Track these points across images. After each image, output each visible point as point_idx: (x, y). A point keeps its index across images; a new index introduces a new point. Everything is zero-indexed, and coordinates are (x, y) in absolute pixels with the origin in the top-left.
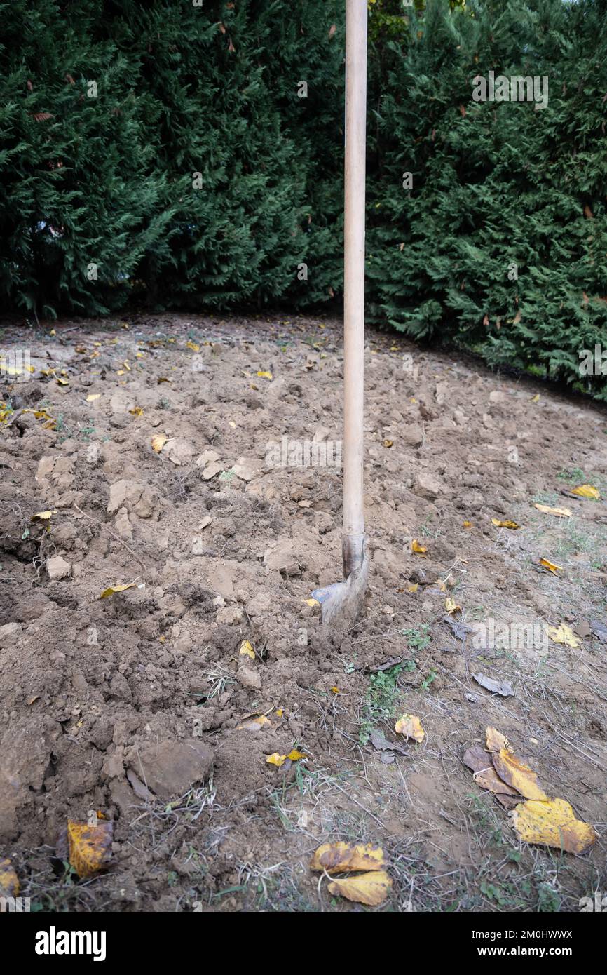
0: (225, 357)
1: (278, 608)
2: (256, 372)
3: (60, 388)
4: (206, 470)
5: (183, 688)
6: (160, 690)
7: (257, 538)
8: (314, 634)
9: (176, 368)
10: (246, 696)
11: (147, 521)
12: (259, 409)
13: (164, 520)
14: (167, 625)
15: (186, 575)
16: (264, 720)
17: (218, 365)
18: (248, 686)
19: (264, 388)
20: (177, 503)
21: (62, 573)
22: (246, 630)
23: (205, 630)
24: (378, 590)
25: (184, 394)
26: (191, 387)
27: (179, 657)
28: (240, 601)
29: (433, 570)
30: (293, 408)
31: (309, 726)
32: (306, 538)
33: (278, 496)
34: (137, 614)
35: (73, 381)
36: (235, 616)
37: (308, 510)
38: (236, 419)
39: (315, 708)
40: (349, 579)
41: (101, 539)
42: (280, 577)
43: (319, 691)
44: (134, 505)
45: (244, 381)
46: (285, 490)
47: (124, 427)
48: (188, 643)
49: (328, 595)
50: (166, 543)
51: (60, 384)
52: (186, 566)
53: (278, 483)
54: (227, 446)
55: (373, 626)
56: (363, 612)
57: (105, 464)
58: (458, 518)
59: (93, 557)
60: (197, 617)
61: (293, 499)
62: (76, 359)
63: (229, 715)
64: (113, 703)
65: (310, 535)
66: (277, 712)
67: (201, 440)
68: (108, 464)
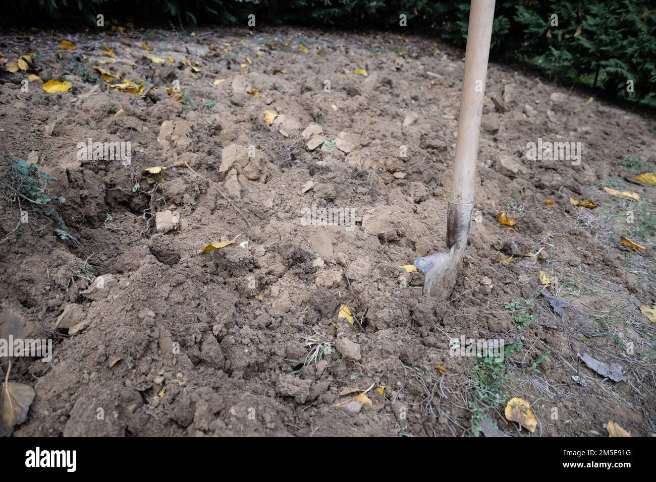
0: (328, 57)
1: (377, 273)
2: (354, 69)
3: (193, 75)
4: (310, 141)
5: (279, 352)
6: (254, 354)
7: (356, 203)
8: (418, 304)
9: (289, 65)
10: (344, 368)
11: (255, 183)
12: (357, 96)
13: (271, 183)
14: (267, 284)
15: (287, 235)
16: (364, 398)
17: (323, 63)
18: (347, 357)
19: (361, 82)
20: (284, 169)
21: (168, 226)
22: (345, 294)
23: (304, 291)
24: (474, 260)
25: (294, 83)
26: (300, 78)
27: (277, 318)
28: (339, 263)
29: (525, 243)
30: (386, 97)
31: (412, 406)
32: (402, 206)
33: (374, 167)
34: (237, 272)
35: (205, 70)
36: (334, 279)
37: (403, 181)
38: (338, 102)
39: (420, 388)
40: (452, 249)
41: (208, 196)
42: (378, 241)
43: (424, 370)
44: (243, 167)
45: (344, 76)
46: (382, 161)
47: (242, 106)
48: (287, 304)
49: (432, 265)
50: (271, 204)
51: (193, 71)
52: (288, 226)
53: (375, 155)
54: (329, 124)
55: (471, 296)
56: (460, 281)
57: (222, 132)
58: (538, 195)
59: (200, 213)
60: (297, 277)
61: (389, 171)
62: (209, 55)
63: (326, 387)
64: (202, 369)
65: (406, 204)
66: (378, 390)
67: (307, 118)
68: (224, 132)
